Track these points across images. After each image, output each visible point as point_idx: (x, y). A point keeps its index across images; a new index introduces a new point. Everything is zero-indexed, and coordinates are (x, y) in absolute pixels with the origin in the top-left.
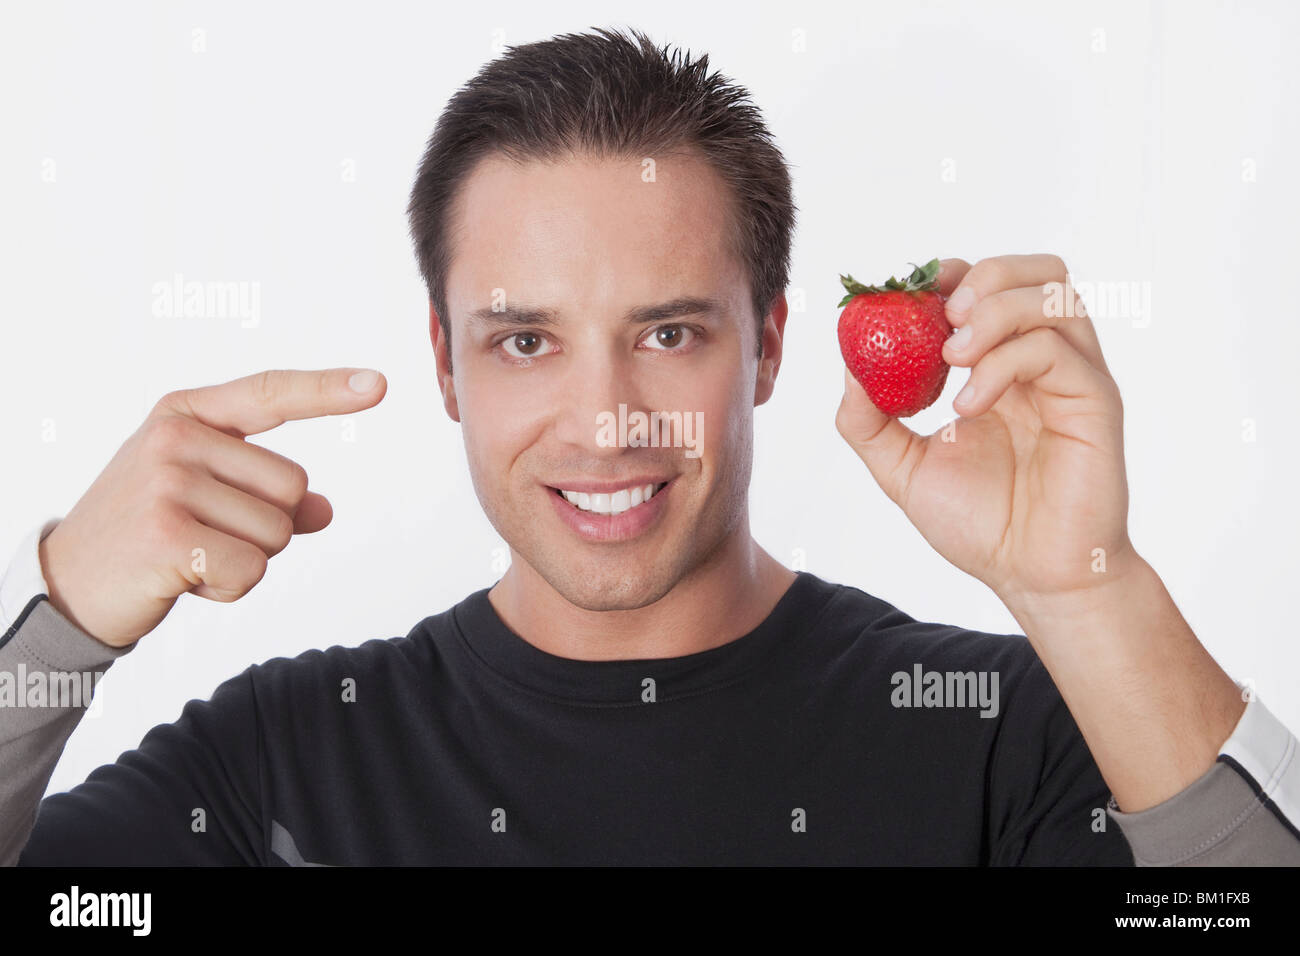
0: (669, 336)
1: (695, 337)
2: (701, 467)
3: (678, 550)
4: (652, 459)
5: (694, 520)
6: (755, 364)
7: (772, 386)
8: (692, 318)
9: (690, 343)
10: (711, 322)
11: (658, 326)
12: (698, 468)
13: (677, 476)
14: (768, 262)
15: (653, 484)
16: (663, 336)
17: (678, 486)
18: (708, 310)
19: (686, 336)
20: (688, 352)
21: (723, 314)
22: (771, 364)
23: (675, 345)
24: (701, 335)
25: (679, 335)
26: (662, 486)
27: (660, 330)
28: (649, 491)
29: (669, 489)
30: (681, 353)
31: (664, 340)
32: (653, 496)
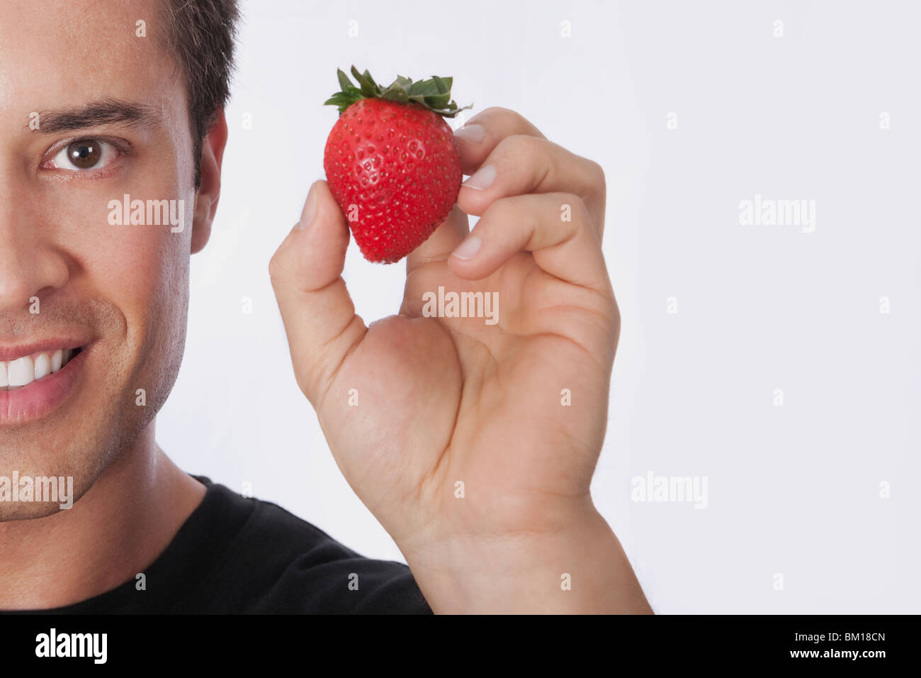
0: (84, 153)
1: (119, 155)
2: (126, 328)
3: (96, 438)
4: (64, 317)
5: (116, 399)
6: (192, 195)
7: (209, 230)
8: (116, 129)
9: (112, 162)
10: (139, 134)
11: (70, 139)
12: (122, 329)
13: (95, 338)
14: (210, 59)
15: (63, 350)
16: (76, 154)
17: (97, 351)
18: (138, 118)
19: (107, 152)
20: (110, 175)
21: (156, 124)
22: (207, 199)
23: (92, 165)
24: (126, 151)
25: (97, 154)
26: (75, 353)
27: (72, 146)
28: (57, 358)
29: (86, 356)
30: (101, 175)
31: (77, 159)
32: (62, 366)
